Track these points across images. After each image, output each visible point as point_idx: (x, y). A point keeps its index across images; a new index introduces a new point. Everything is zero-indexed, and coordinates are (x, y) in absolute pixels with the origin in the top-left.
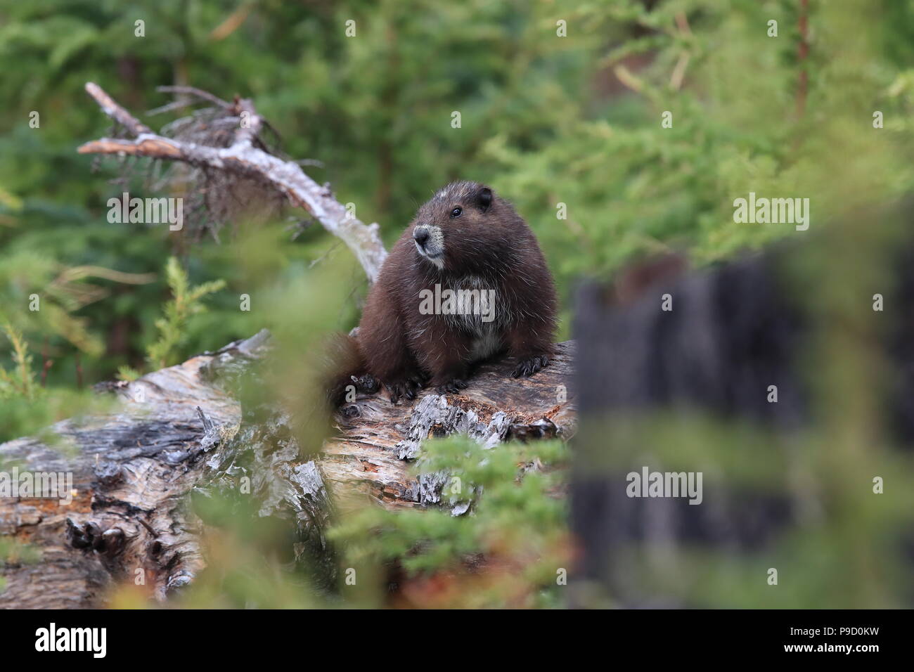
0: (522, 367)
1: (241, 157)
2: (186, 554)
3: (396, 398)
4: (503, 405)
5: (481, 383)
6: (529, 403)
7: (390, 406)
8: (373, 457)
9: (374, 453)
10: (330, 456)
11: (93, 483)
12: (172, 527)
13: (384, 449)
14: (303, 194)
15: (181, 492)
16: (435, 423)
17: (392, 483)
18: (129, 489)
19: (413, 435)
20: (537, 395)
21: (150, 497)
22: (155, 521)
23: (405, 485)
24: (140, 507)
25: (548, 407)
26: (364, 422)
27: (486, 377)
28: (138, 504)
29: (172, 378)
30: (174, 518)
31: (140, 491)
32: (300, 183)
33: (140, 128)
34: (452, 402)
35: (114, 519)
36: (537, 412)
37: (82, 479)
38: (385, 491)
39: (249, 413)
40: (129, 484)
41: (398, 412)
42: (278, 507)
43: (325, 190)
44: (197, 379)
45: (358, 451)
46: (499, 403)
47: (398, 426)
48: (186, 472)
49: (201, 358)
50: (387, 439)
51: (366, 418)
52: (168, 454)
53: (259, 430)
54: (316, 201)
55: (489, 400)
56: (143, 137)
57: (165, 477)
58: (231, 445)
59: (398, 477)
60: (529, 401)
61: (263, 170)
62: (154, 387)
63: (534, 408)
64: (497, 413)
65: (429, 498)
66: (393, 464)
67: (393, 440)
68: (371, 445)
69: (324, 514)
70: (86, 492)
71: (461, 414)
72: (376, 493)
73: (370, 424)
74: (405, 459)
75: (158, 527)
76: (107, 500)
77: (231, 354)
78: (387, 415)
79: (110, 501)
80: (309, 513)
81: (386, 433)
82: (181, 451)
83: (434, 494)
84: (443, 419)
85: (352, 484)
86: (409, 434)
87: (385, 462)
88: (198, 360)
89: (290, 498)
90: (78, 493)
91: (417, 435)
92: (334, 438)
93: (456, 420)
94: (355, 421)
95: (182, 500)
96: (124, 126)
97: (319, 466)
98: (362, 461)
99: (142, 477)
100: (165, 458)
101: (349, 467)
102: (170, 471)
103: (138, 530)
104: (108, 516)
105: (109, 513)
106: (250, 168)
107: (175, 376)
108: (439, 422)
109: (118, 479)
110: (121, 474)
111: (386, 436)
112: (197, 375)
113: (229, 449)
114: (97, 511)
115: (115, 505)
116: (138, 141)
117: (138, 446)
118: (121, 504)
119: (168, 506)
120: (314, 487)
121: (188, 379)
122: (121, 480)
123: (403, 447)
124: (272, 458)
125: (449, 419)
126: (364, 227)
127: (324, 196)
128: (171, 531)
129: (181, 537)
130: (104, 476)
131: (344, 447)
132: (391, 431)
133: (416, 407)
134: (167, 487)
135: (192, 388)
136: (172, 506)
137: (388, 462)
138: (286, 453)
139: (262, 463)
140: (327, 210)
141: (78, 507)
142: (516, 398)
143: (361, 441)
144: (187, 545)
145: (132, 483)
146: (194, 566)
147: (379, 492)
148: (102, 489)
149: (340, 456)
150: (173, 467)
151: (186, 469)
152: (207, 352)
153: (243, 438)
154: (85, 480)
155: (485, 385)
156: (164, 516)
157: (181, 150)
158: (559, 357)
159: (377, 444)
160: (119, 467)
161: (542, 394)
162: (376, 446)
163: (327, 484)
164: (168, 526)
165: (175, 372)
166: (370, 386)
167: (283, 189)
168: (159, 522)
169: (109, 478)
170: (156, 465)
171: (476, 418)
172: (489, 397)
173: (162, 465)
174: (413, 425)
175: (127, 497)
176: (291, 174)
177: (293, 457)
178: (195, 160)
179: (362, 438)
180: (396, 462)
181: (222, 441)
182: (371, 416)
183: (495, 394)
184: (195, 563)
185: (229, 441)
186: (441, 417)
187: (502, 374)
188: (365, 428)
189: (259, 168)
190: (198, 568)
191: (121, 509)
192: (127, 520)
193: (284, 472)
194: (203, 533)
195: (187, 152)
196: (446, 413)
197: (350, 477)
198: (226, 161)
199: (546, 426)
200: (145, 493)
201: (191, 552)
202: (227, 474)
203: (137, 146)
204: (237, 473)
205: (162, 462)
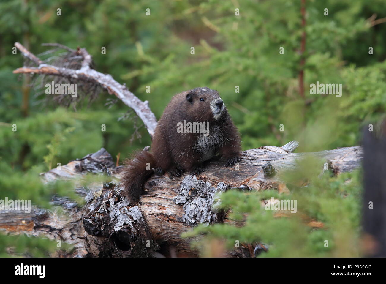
0: (229, 162)
1: (86, 73)
2: (78, 248)
3: (172, 177)
4: (222, 179)
5: (211, 170)
6: (234, 178)
7: (170, 180)
8: (163, 203)
9: (164, 202)
10: (144, 203)
11: (33, 218)
12: (71, 236)
13: (168, 200)
14: (114, 89)
15: (75, 221)
16: (192, 188)
17: (173, 214)
18: (50, 220)
19: (182, 193)
20: (237, 174)
21: (60, 223)
22: (63, 234)
23: (179, 215)
24: (56, 227)
25: (242, 179)
26: (158, 188)
27: (213, 167)
28: (54, 226)
29: (63, 171)
30: (72, 232)
31: (55, 221)
32: (113, 84)
33: (40, 62)
34: (199, 178)
35: (45, 233)
36: (238, 182)
37: (27, 216)
38: (170, 218)
39: (106, 186)
40: (50, 218)
41: (174, 183)
42: (123, 226)
43: (124, 87)
44: (74, 171)
45: (157, 201)
46: (220, 178)
47: (175, 189)
48: (77, 212)
49: (75, 162)
50: (170, 195)
51: (159, 186)
52: (67, 204)
53: (112, 192)
54: (120, 92)
55: (216, 177)
56: (42, 65)
57: (67, 214)
58: (99, 200)
59: (175, 212)
60: (233, 177)
61: (96, 79)
62: (56, 175)
63: (236, 180)
64: (220, 183)
65: (190, 221)
66: (173, 206)
67: (172, 196)
68: (162, 198)
69: (143, 229)
70: (29, 222)
71: (204, 183)
72: (166, 219)
73: (161, 189)
74: (179, 204)
75: (65, 236)
76: (41, 225)
77: (89, 160)
78: (169, 184)
79: (42, 226)
80: (136, 229)
81: (169, 193)
82: (73, 203)
83: (193, 219)
84: (195, 186)
85: (155, 216)
86: (180, 193)
87: (169, 205)
88: (74, 163)
89: (128, 222)
90: (25, 222)
91: (184, 193)
92: (146, 195)
93: (201, 186)
94: (155, 188)
95: (76, 224)
96: (33, 61)
97: (140, 208)
98: (158, 205)
99: (56, 214)
100: (66, 206)
101: (153, 208)
102: (69, 212)
103: (55, 238)
104: (42, 232)
105: (42, 231)
106: (90, 78)
107: (64, 170)
108: (193, 187)
109: (45, 216)
110: (47, 214)
111: (169, 194)
112: (74, 169)
113: (99, 201)
114: (37, 230)
115: (44, 227)
116: (39, 68)
117: (52, 201)
118: (47, 227)
119: (69, 227)
120: (138, 217)
121: (70, 171)
122: (47, 216)
123: (178, 199)
124: (118, 205)
125: (198, 186)
126: (142, 103)
127: (124, 89)
128: (71, 238)
129: (76, 241)
130: (39, 214)
131: (150, 199)
132: (171, 192)
133: (183, 181)
134: (68, 219)
135: (72, 175)
136: (71, 227)
137: (171, 205)
138: (124, 202)
139: (114, 207)
140: (125, 95)
141: (26, 229)
142: (227, 176)
143: (158, 196)
144: (78, 244)
145: (51, 217)
146: (82, 253)
147: (167, 219)
148: (38, 220)
149: (149, 203)
150: (70, 210)
151: (77, 211)
152: (77, 159)
153: (104, 196)
154: (28, 217)
155: (213, 170)
156: (68, 232)
157: (59, 71)
158: (245, 157)
159: (165, 198)
160: (45, 211)
161: (239, 174)
162: (164, 199)
163: (144, 216)
164: (69, 236)
165: (64, 168)
166: (160, 172)
167: (105, 87)
168: (65, 234)
169: (41, 215)
170: (62, 209)
171: (210, 185)
172: (215, 176)
173: (65, 209)
174: (182, 189)
175: (49, 224)
176: (108, 80)
177: (128, 204)
178: (65, 75)
179: (158, 195)
180: (174, 205)
181: (95, 198)
182: (161, 185)
183: (218, 174)
184: (82, 252)
185: (98, 198)
186: (194, 185)
187: (220, 166)
188: (159, 191)
189: (94, 78)
190: (84, 254)
191: (47, 229)
192: (50, 234)
193: (124, 211)
194: (87, 239)
195: (61, 72)
196: (196, 183)
197: (154, 212)
198: (79, 75)
199: (245, 188)
200: (58, 221)
201: (81, 247)
202: (98, 213)
203: (39, 70)
204: (103, 212)
205: (65, 208)
